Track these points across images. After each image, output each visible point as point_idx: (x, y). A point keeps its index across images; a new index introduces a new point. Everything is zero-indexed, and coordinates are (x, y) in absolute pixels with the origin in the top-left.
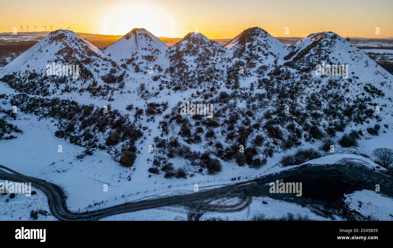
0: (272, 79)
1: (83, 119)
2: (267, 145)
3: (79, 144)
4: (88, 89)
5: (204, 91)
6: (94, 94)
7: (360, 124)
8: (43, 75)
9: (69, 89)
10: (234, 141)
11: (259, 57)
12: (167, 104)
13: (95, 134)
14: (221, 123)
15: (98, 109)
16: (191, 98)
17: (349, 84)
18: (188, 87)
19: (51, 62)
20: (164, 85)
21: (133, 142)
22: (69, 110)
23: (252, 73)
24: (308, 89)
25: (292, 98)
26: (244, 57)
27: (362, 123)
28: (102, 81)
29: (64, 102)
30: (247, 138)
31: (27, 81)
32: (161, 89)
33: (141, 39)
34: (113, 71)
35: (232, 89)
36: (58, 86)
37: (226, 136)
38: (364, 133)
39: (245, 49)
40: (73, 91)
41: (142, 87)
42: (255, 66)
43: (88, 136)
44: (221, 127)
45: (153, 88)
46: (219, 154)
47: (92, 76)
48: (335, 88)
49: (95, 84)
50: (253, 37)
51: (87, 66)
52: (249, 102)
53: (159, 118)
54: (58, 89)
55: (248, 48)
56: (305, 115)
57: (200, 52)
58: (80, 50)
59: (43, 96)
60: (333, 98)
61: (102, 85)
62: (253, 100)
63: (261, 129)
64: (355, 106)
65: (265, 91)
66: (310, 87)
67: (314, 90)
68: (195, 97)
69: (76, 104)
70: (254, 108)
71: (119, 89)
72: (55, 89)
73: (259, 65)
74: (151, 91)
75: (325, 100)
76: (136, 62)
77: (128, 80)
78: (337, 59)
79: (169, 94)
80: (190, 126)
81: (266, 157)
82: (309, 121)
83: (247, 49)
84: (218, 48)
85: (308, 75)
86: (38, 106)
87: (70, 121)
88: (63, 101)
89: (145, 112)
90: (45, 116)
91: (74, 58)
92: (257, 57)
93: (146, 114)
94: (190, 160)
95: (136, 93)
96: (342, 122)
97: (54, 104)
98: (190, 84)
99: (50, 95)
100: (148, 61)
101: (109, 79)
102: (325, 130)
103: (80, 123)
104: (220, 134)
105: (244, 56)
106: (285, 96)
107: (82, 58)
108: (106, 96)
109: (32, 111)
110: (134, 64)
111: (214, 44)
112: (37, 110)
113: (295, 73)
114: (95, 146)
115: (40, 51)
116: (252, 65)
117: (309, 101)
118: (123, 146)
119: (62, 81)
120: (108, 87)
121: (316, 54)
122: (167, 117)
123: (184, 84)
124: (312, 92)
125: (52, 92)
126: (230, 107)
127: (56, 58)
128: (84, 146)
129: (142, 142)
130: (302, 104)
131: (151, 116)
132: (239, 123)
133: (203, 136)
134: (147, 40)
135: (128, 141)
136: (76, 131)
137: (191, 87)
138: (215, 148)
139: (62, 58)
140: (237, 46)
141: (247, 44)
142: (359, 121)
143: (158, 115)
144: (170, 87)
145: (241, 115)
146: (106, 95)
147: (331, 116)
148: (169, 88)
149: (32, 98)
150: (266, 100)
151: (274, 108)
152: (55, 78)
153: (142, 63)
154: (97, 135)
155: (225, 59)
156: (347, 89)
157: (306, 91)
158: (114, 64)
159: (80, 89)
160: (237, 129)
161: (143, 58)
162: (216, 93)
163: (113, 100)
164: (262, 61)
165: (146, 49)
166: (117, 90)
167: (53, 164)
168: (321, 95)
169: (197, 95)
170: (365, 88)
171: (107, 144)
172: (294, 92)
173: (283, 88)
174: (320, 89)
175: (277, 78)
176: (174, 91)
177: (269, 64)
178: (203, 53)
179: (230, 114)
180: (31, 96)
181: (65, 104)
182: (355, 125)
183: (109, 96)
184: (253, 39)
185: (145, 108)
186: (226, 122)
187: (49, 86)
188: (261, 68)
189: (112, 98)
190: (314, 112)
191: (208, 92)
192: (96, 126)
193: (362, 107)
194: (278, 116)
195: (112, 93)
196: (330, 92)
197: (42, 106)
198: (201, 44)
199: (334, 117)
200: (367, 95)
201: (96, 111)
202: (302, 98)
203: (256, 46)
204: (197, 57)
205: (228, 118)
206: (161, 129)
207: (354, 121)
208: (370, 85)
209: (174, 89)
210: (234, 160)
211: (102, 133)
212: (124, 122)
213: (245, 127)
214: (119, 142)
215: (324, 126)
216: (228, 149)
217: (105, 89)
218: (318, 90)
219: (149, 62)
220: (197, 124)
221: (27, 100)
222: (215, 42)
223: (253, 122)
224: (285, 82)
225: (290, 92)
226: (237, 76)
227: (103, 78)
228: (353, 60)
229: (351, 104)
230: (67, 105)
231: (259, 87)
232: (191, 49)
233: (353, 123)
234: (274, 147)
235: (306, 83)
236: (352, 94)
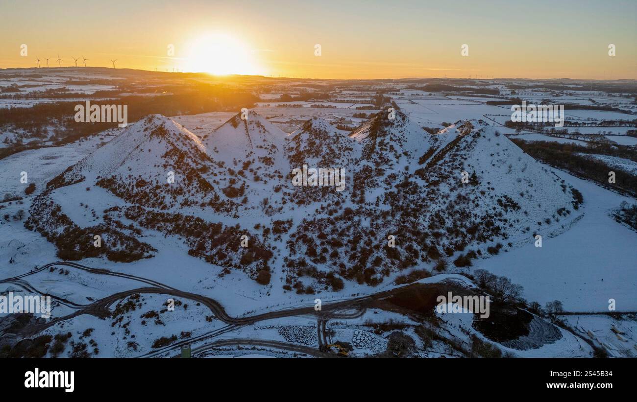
0: (399, 192)
1: (213, 238)
2: (385, 265)
3: (215, 263)
4: (211, 204)
5: (329, 205)
6: (217, 210)
7: (483, 242)
8: (154, 184)
9: (189, 203)
10: (356, 261)
11: (390, 161)
12: (292, 221)
13: (228, 253)
14: (345, 242)
15: (227, 227)
16: (316, 214)
17: (480, 198)
18: (311, 200)
19: (158, 166)
20: (287, 197)
21: (265, 263)
22: (195, 228)
23: (380, 184)
24: (434, 205)
25: (415, 217)
26: (373, 160)
27: (485, 242)
28: (224, 195)
29: (188, 219)
30: (368, 258)
31: (135, 190)
32: (284, 203)
33: (253, 130)
34: (232, 182)
35: (358, 204)
36: (175, 198)
37: (349, 257)
38: (482, 252)
39: (375, 148)
40: (193, 205)
41: (266, 202)
42: (384, 174)
43: (222, 256)
44: (344, 247)
45: (276, 202)
46: (342, 273)
47: (212, 188)
48: (464, 203)
49: (217, 198)
50: (386, 129)
51: (204, 176)
52: (373, 221)
53: (286, 237)
54: (176, 201)
55: (379, 146)
56: (426, 235)
57: (323, 153)
58: (190, 152)
59: (162, 209)
60: (460, 215)
61: (225, 200)
62: (377, 217)
63: (381, 250)
64: (481, 224)
65: (391, 208)
66: (436, 203)
67: (440, 207)
68: (320, 213)
69: (202, 221)
70: (378, 227)
71: (242, 204)
72: (173, 202)
73: (389, 172)
74: (274, 206)
75: (450, 217)
76: (253, 166)
77: (249, 192)
78: (473, 167)
79: (293, 209)
80: (316, 245)
81: (384, 276)
82: (428, 242)
83: (377, 149)
84: (344, 146)
85: (435, 189)
86: (159, 221)
87: (198, 239)
88: (187, 217)
89: (271, 231)
90: (170, 232)
91: (188, 165)
92: (387, 161)
93: (273, 232)
94: (317, 279)
95: (260, 209)
96: (463, 241)
97: (177, 220)
98: (314, 197)
99: (169, 209)
100: (266, 164)
101: (232, 192)
102: (444, 249)
103: (210, 242)
104: (344, 254)
105: (373, 158)
106: (408, 215)
107: (197, 165)
108: (230, 213)
109: (153, 227)
110: (251, 171)
111: (340, 139)
112: (159, 225)
113: (422, 187)
114: (231, 265)
115: (139, 149)
116: (380, 173)
117: (432, 219)
118: (257, 265)
119: (178, 192)
120: (232, 202)
121: (450, 162)
122: (293, 236)
123: (307, 197)
124: (438, 208)
125: (170, 205)
126: (354, 226)
127: (164, 162)
128: (221, 265)
129: (273, 262)
130: (424, 222)
131: (278, 235)
132: (362, 243)
133: (328, 256)
134: (260, 131)
135: (261, 261)
136: (207, 249)
137: (315, 200)
138: (339, 268)
139: (172, 162)
140: (367, 140)
141: (379, 140)
142: (482, 239)
143: (284, 234)
144: (294, 201)
145: (364, 235)
146: (230, 211)
147: (453, 236)
148: (292, 201)
149: (149, 212)
150: (390, 218)
151: (395, 228)
152: (170, 188)
153: (260, 168)
154: (230, 254)
155: (352, 159)
156: (477, 204)
157: (431, 209)
158: (232, 172)
159: (201, 203)
160: (359, 250)
161: (260, 161)
162: (341, 208)
163: (238, 217)
164: (393, 167)
165: (261, 147)
166: (241, 205)
167: (201, 281)
168: (446, 212)
169: (321, 211)
170: (499, 201)
171: (242, 263)
172: (418, 210)
173: (408, 205)
174: (447, 205)
175: (404, 192)
176: (297, 206)
177: (399, 172)
178: (327, 154)
179: (354, 234)
180: (148, 209)
181: (190, 220)
182: (478, 243)
183: (233, 212)
184: (386, 132)
185: (271, 227)
186: (349, 241)
187: (164, 197)
188: (389, 177)
189: (237, 215)
190: (436, 230)
191: (333, 207)
192: (228, 245)
193: (489, 224)
194: (398, 236)
195: (236, 209)
196: (457, 208)
197: (163, 221)
198: (325, 139)
199: (457, 236)
200: (499, 209)
201: (225, 229)
202: (425, 216)
203: (388, 143)
204: (320, 159)
205: (351, 238)
206: (289, 249)
207: (477, 240)
208: (505, 197)
209: (297, 203)
210: (355, 279)
211: (235, 253)
212: (255, 242)
213: (367, 247)
214: (253, 261)
215: (444, 246)
216: (350, 269)
217: (228, 204)
218: (444, 207)
219: (267, 166)
220: (322, 244)
221: (144, 214)
222: (341, 137)
223: (375, 243)
224: (410, 197)
225: (413, 210)
226: (363, 187)
227: (225, 191)
228: (494, 165)
229: (478, 221)
230: (191, 221)
231: (384, 203)
232: (313, 147)
233: (475, 242)
234: (391, 267)
235: (432, 199)
236: (482, 209)
